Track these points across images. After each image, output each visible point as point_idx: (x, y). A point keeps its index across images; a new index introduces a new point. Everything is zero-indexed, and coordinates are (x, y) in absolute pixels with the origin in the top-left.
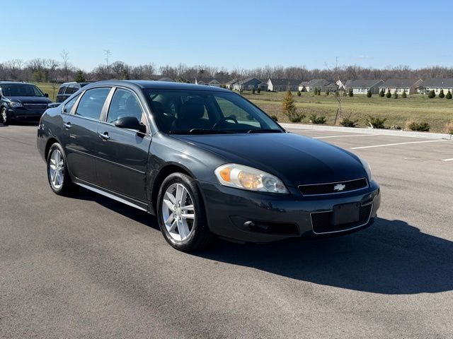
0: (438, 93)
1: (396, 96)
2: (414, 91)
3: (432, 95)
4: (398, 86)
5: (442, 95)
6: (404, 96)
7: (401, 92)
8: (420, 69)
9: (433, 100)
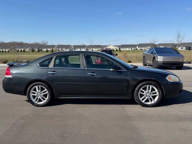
0: (20, 50)
1: (6, 52)
2: (11, 50)
3: (18, 51)
4: (6, 48)
5: (21, 51)
6: (8, 51)
7: (7, 50)
8: (8, 42)
9: (19, 53)
